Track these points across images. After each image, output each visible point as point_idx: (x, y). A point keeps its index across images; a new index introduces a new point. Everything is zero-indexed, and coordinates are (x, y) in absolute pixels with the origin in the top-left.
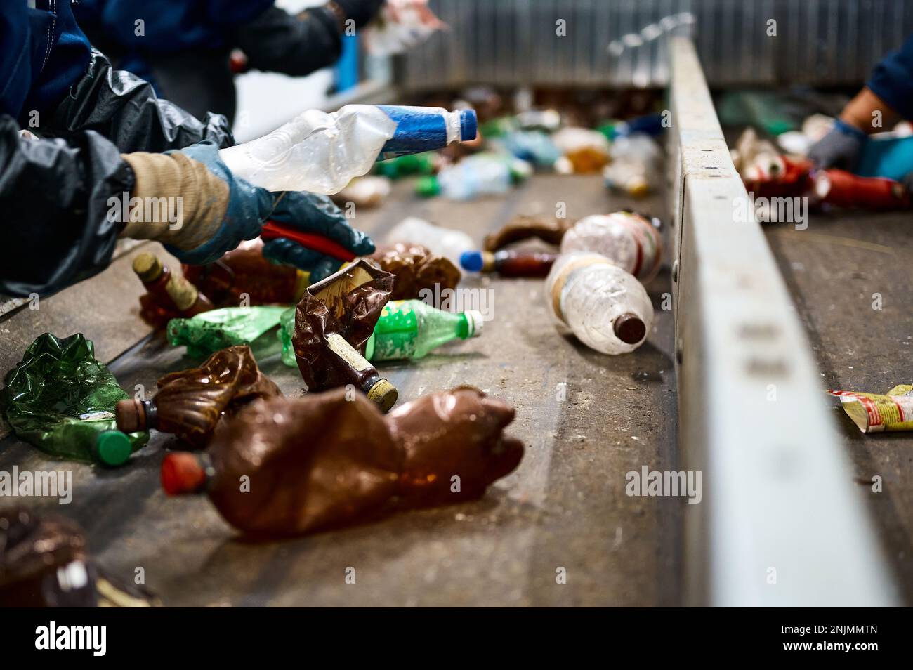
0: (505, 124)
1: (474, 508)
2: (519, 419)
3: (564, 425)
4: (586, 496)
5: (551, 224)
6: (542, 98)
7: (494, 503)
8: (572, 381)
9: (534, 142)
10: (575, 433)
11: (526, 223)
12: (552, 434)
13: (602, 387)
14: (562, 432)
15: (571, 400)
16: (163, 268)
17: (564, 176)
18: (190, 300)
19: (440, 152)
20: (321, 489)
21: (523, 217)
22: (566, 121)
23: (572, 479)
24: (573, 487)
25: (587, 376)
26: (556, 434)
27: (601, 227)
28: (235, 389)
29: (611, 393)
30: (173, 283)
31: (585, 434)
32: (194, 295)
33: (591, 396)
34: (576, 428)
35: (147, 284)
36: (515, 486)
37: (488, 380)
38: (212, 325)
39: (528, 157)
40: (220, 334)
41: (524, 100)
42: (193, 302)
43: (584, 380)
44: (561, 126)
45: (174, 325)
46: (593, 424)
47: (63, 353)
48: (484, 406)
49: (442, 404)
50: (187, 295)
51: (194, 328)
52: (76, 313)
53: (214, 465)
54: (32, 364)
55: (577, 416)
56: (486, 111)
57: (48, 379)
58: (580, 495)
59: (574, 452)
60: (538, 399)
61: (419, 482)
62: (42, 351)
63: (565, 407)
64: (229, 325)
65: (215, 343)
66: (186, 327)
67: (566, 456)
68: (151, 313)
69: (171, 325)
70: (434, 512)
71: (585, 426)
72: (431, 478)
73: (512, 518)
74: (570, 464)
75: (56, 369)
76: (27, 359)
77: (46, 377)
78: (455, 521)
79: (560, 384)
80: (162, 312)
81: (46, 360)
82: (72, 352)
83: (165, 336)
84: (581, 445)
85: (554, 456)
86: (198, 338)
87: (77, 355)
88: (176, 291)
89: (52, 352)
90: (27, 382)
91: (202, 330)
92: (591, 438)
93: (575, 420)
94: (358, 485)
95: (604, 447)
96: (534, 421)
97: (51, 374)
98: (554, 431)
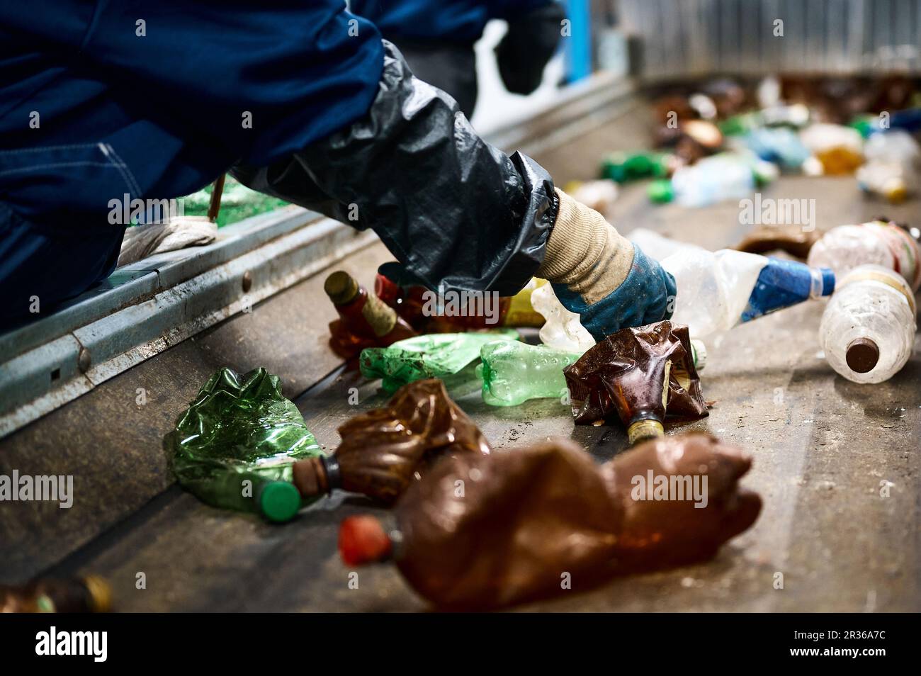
0: (748, 120)
1: (704, 570)
2: (757, 465)
3: (811, 469)
4: (834, 553)
5: (797, 236)
6: (791, 88)
7: (727, 565)
8: (820, 418)
9: (781, 142)
10: (823, 479)
11: (770, 235)
12: (796, 480)
13: (853, 424)
14: (807, 478)
15: (817, 441)
16: (358, 289)
17: (814, 178)
18: (389, 325)
19: (675, 153)
20: (526, 554)
21: (766, 228)
22: (817, 116)
23: (818, 534)
24: (818, 544)
25: (837, 413)
26: (800, 481)
27: (853, 238)
28: (428, 439)
29: (864, 432)
30: (370, 306)
31: (834, 480)
32: (393, 319)
33: (841, 435)
34: (822, 473)
35: (339, 307)
36: (752, 544)
37: (724, 417)
38: (411, 354)
39: (773, 158)
40: (419, 365)
41: (769, 92)
42: (392, 327)
43: (833, 417)
44: (810, 122)
45: (367, 355)
46: (843, 468)
47: (243, 390)
48: (716, 455)
49: (668, 452)
50: (386, 319)
51: (390, 359)
52: (284, 327)
53: (399, 529)
54: (205, 404)
55: (824, 459)
56: (727, 106)
57: (226, 420)
58: (827, 553)
59: (821, 501)
60: (780, 440)
61: (642, 543)
62: (217, 388)
63: (811, 448)
64: (430, 355)
65: (413, 375)
66: (381, 358)
67: (812, 507)
68: (342, 342)
69: (364, 355)
70: (658, 577)
71: (833, 471)
72: (656, 537)
73: (748, 581)
74: (816, 515)
75: (236, 409)
76: (200, 398)
77: (223, 417)
78: (682, 589)
79: (805, 422)
80: (355, 340)
81: (222, 398)
82: (253, 390)
83: (359, 368)
84: (829, 494)
85: (798, 507)
86: (394, 368)
87: (259, 391)
88: (373, 315)
89: (231, 389)
90: (199, 424)
91: (398, 360)
92: (840, 485)
93: (822, 463)
94: (569, 550)
95: (855, 495)
96: (776, 465)
97: (230, 414)
98: (798, 477)
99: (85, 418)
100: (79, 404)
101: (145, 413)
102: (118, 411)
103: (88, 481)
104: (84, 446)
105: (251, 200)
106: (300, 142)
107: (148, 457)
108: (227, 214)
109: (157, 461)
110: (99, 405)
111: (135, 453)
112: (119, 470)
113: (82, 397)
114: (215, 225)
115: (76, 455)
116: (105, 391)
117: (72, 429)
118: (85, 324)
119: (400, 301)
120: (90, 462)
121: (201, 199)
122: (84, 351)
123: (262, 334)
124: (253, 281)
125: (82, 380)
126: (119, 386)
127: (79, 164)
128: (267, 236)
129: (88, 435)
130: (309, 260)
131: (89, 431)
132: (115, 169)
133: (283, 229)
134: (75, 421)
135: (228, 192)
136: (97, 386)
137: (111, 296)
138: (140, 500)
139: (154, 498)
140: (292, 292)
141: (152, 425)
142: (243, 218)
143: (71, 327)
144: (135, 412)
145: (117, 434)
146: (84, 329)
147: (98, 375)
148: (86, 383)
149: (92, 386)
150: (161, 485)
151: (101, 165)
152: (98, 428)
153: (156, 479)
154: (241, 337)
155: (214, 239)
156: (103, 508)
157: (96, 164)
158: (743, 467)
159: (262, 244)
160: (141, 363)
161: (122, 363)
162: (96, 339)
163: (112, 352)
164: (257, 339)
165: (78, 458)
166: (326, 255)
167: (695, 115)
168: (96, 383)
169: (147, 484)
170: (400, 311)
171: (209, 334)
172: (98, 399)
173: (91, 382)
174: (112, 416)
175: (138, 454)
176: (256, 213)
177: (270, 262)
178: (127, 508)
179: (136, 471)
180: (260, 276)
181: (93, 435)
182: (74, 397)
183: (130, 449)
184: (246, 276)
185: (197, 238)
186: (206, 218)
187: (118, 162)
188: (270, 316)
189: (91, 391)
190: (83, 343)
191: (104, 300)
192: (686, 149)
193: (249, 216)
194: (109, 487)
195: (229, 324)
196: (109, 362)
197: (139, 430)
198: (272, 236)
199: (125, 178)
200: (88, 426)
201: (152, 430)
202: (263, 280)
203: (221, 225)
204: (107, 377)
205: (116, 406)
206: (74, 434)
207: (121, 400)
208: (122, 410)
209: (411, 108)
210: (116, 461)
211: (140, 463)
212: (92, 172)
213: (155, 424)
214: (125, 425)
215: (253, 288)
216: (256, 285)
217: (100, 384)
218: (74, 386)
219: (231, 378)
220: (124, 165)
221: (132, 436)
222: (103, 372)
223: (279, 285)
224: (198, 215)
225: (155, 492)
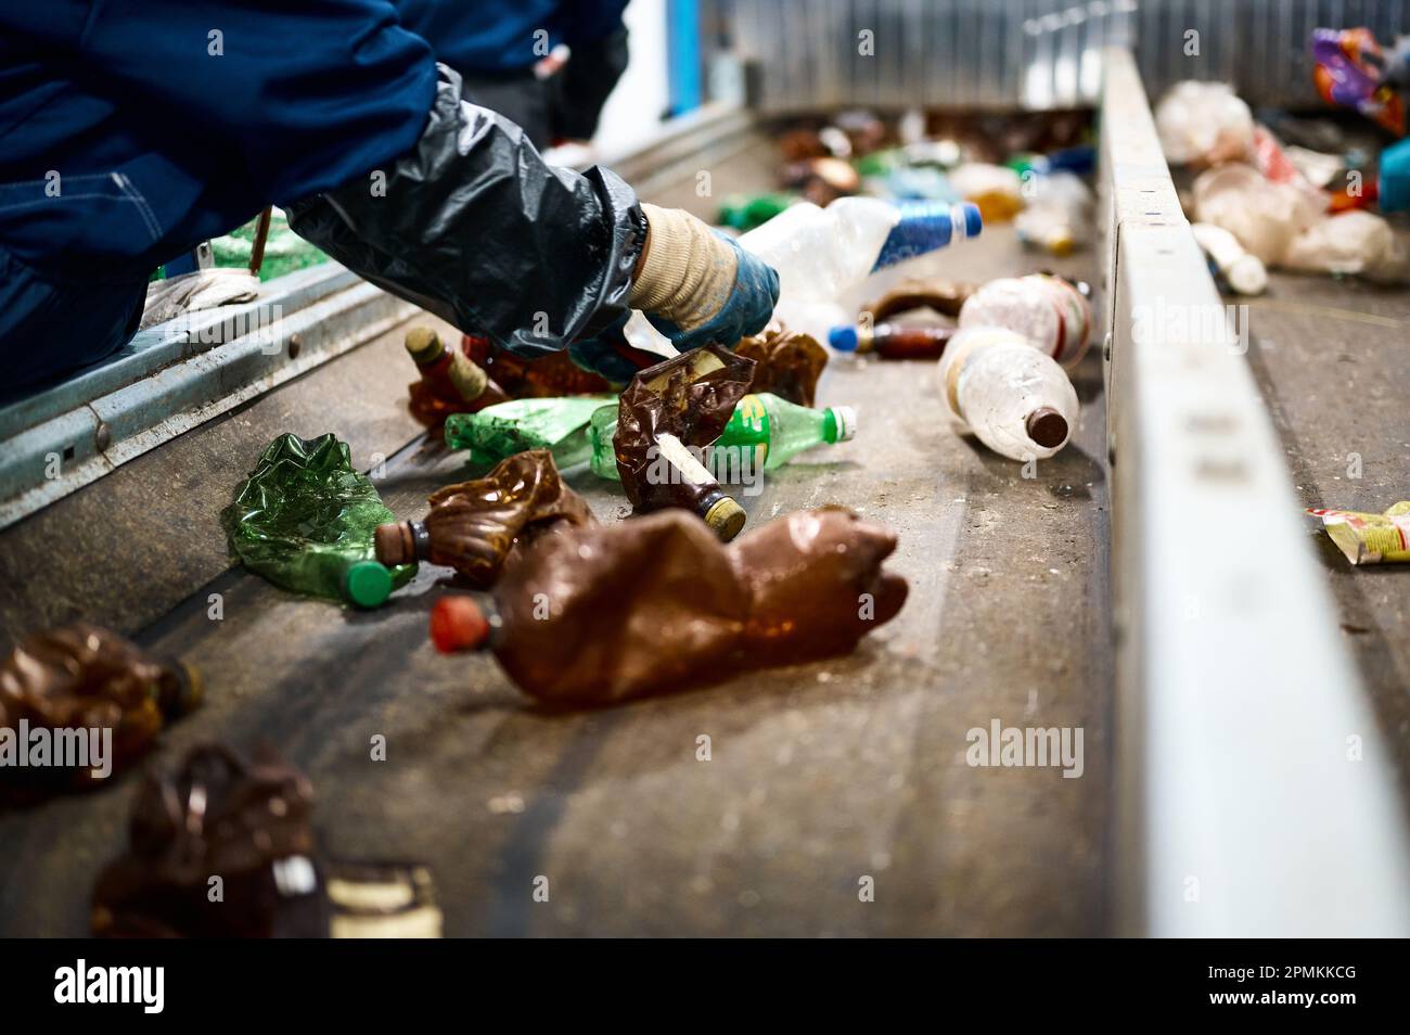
0: (888, 159)
1: (842, 664)
2: (901, 548)
3: (963, 554)
4: (991, 648)
5: (946, 290)
6: (938, 124)
7: (868, 659)
8: (973, 497)
10: (976, 564)
12: (946, 565)
13: (1011, 504)
14: (959, 563)
15: (970, 522)
16: (444, 347)
18: (478, 388)
19: (804, 195)
20: (642, 643)
22: (968, 154)
23: (971, 626)
24: (972, 637)
25: (992, 490)
26: (951, 567)
27: (1012, 293)
28: (532, 509)
29: (1023, 512)
30: (456, 366)
31: (989, 566)
32: (483, 382)
33: (997, 516)
34: (976, 558)
35: (422, 367)
36: (896, 636)
37: (863, 495)
38: (503, 422)
40: (514, 433)
41: (913, 127)
42: (481, 391)
43: (988, 496)
44: (961, 161)
45: (454, 423)
46: (999, 552)
47: (309, 459)
48: (856, 532)
49: (801, 529)
50: (474, 382)
51: (480, 427)
52: (338, 400)
53: (499, 613)
54: (268, 474)
55: (978, 543)
56: (865, 142)
57: (290, 493)
58: (982, 646)
59: (975, 589)
60: (927, 520)
61: (772, 632)
62: (280, 456)
63: (963, 530)
64: (526, 423)
65: (507, 446)
66: (469, 426)
67: (965, 596)
68: (424, 407)
69: (450, 422)
70: (791, 671)
71: (989, 556)
72: (787, 626)
73: (893, 678)
74: (969, 606)
75: (300, 481)
76: (260, 468)
77: (287, 490)
78: (817, 683)
79: (957, 500)
80: (438, 405)
81: (286, 468)
82: (320, 459)
83: (443, 437)
84: (984, 581)
85: (948, 596)
86: (485, 439)
87: (327, 462)
88: (460, 377)
89: (295, 457)
90: (261, 497)
91: (490, 429)
92: (997, 571)
93: (976, 547)
94: (690, 638)
95: (1014, 583)
96: (923, 548)
97: (293, 487)
98: (948, 562)
99: (103, 505)
100: (96, 488)
101: (173, 500)
102: (142, 497)
103: (106, 580)
104: (101, 538)
105: (300, 250)
106: (333, 178)
107: (177, 552)
108: (271, 266)
109: (187, 556)
110: (119, 489)
111: (161, 547)
112: (142, 567)
113: (99, 480)
114: (258, 279)
115: (92, 548)
116: (127, 472)
117: (88, 518)
118: (104, 394)
119: (490, 361)
120: (108, 557)
121: (242, 249)
122: (102, 427)
123: (312, 408)
124: (302, 346)
125: (100, 460)
126: (144, 468)
127: (88, 196)
128: (319, 292)
129: (106, 526)
130: (367, 321)
131: (107, 521)
132: (132, 203)
133: (337, 284)
134: (91, 508)
135: (272, 241)
136: (117, 468)
137: (135, 361)
138: (166, 603)
139: (184, 602)
140: (346, 359)
141: (181, 515)
142: (289, 272)
143: (88, 397)
144: (162, 498)
145: (141, 525)
146: (102, 399)
147: (119, 455)
148: (104, 464)
149: (111, 468)
150: (191, 586)
151: (114, 198)
152: (118, 518)
153: (186, 579)
154: (286, 411)
155: (256, 295)
156: (124, 612)
157: (108, 196)
158: (887, 547)
159: (313, 302)
160: (169, 441)
161: (147, 440)
162: (116, 412)
163: (135, 427)
164: (305, 414)
165: (95, 552)
166: (388, 315)
167: (826, 152)
168: (117, 464)
169: (176, 585)
170: (491, 372)
171: (248, 408)
172: (119, 483)
173: (110, 462)
174: (134, 503)
175: (165, 549)
176: (305, 264)
177: (321, 324)
178: (151, 612)
179: (161, 569)
180: (310, 339)
181: (113, 527)
182: (91, 480)
183: (156, 543)
184: (294, 339)
185: (236, 294)
186: (248, 271)
187: (134, 195)
188: (321, 386)
189: (110, 473)
190: (102, 417)
191: (127, 366)
192: (817, 192)
193: (297, 268)
194: (130, 587)
195: (273, 396)
196: (132, 440)
197: (166, 520)
198: (325, 292)
199: (143, 213)
200: (106, 514)
201: (182, 520)
202: (314, 344)
203: (264, 279)
204: (130, 457)
205: (140, 492)
206: (90, 524)
207: (145, 484)
208: (146, 497)
209: (467, 140)
210: (138, 557)
211: (168, 559)
212: (103, 206)
213: (185, 513)
214: (150, 514)
215: (301, 354)
216: (305, 350)
217: (121, 466)
218: (91, 467)
219: (296, 445)
220: (142, 199)
221: (158, 527)
222: (124, 451)
223: (331, 351)
224: (237, 267)
225: (184, 594)
